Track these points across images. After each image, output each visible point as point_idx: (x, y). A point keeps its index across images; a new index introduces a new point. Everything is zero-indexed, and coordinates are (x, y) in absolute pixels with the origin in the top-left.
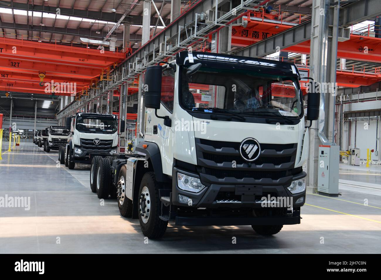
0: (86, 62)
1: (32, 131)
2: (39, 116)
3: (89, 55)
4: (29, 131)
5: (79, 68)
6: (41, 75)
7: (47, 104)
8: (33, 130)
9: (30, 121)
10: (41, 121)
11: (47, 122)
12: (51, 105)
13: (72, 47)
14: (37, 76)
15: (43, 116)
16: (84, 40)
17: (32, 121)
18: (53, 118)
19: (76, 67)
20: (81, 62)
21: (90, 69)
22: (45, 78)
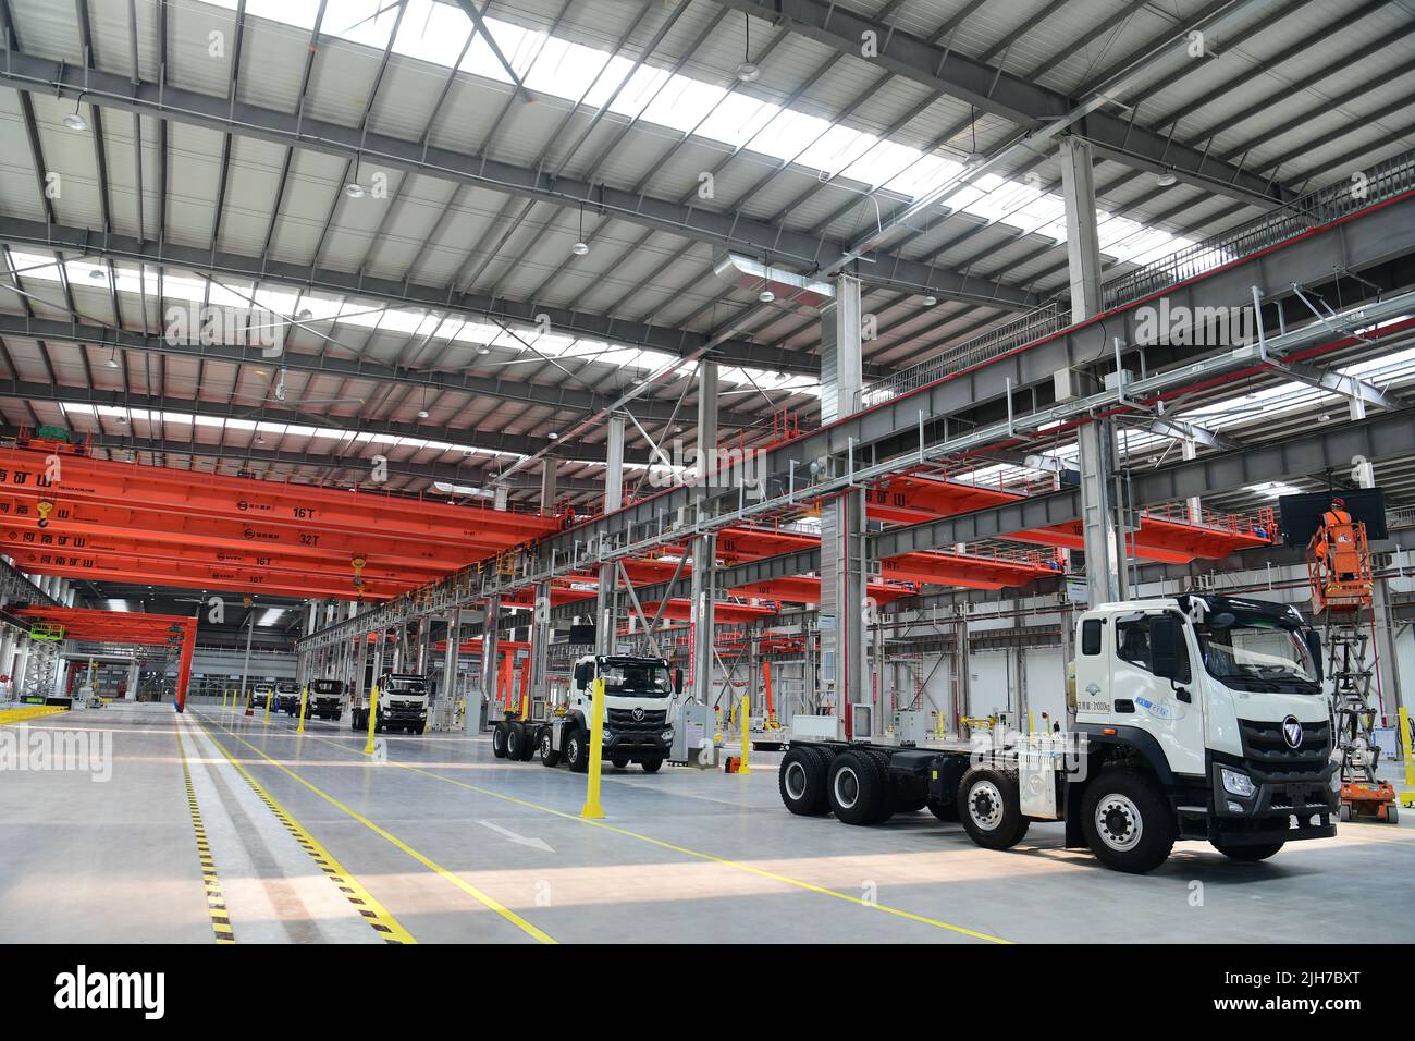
0: (477, 537)
1: (238, 678)
2: (258, 645)
3: (486, 523)
4: (231, 678)
5: (441, 546)
6: (358, 561)
7: (271, 617)
8: (241, 677)
9: (236, 655)
10: (259, 656)
11: (274, 657)
12: (280, 619)
13: (420, 503)
14: (348, 564)
15: (265, 645)
16: (443, 487)
17: (241, 655)
18: (287, 649)
19: (435, 546)
20: (468, 537)
21: (463, 548)
22: (365, 567)
